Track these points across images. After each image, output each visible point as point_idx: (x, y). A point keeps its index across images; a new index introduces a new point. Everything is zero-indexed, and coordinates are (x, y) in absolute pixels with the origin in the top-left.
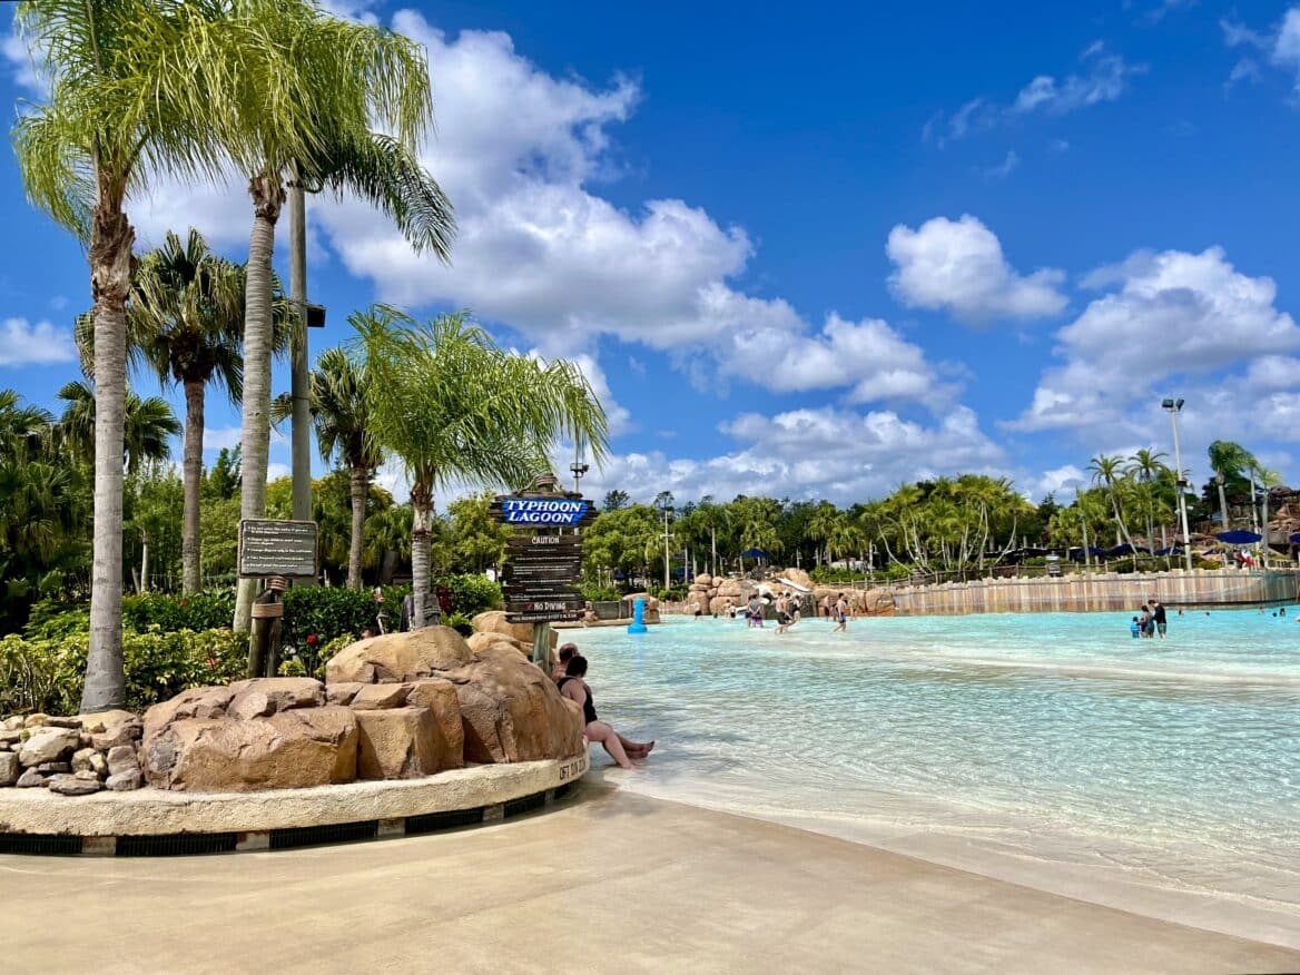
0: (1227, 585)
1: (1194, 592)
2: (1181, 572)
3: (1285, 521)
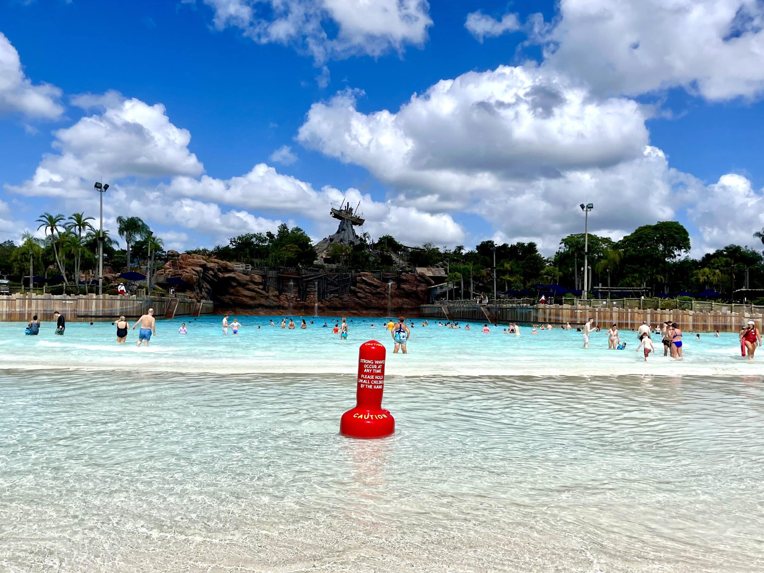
0: (122, 305)
1: (101, 309)
2: (94, 296)
3: (168, 270)
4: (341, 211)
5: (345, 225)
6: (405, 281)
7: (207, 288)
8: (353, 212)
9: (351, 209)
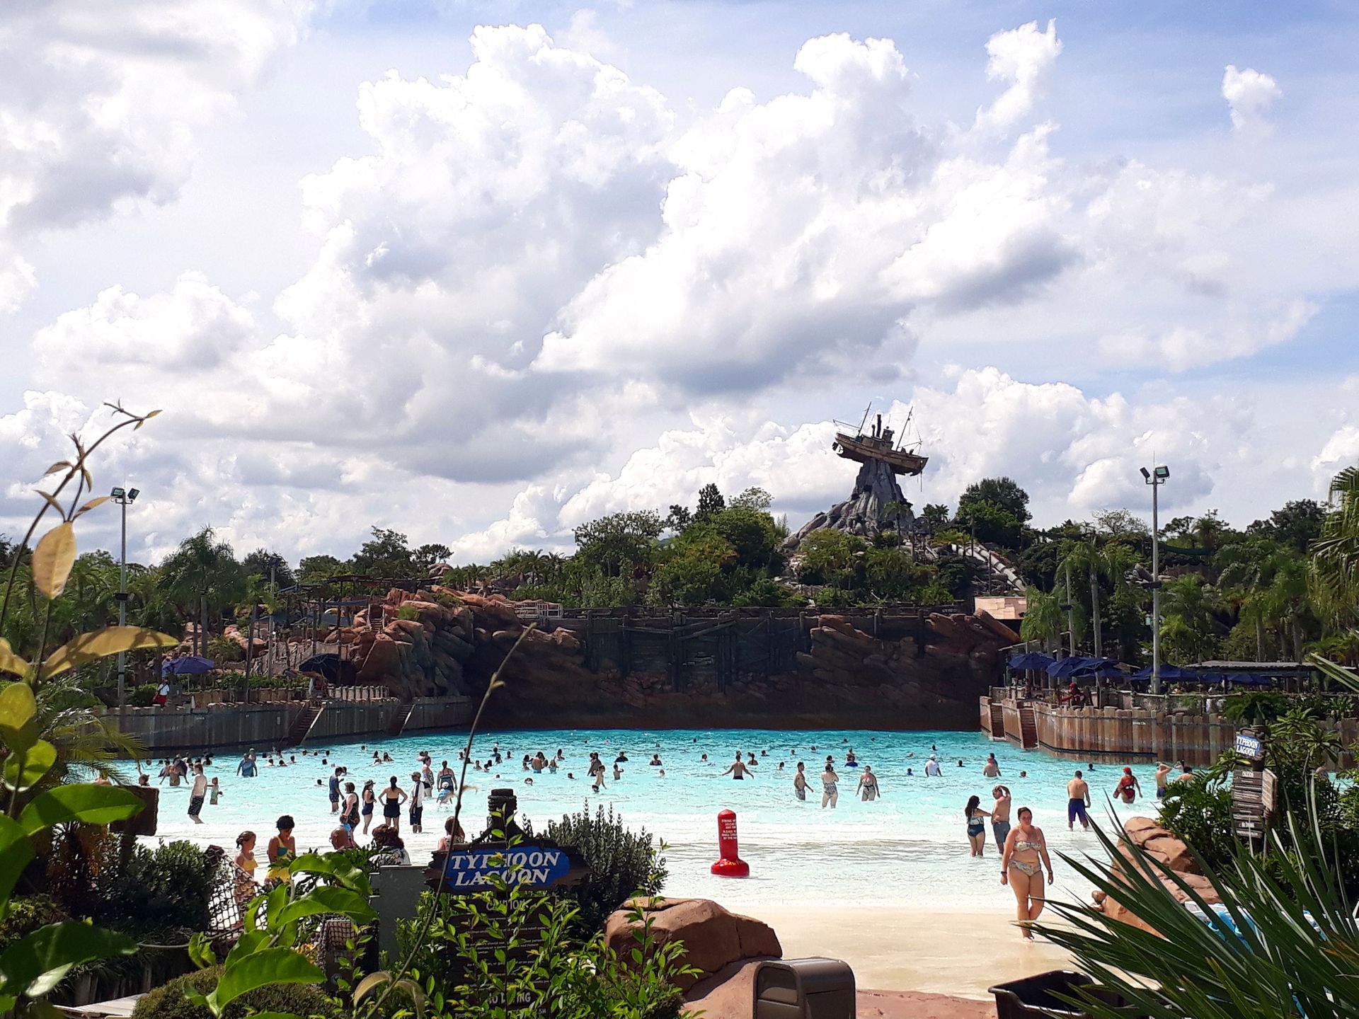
4: (860, 438)
5: (871, 476)
6: (935, 637)
7: (448, 667)
8: (895, 439)
9: (889, 433)
